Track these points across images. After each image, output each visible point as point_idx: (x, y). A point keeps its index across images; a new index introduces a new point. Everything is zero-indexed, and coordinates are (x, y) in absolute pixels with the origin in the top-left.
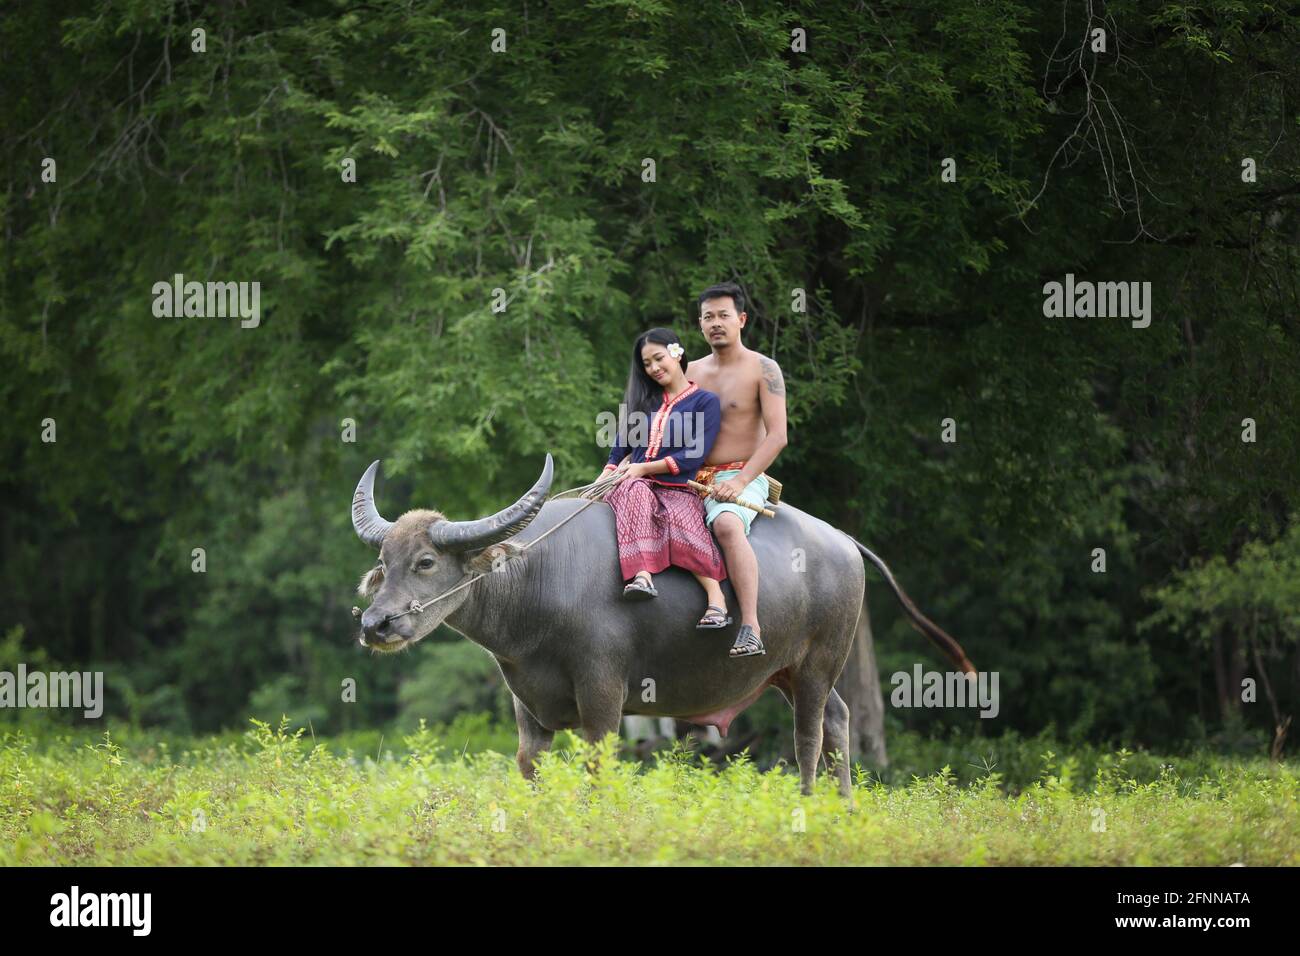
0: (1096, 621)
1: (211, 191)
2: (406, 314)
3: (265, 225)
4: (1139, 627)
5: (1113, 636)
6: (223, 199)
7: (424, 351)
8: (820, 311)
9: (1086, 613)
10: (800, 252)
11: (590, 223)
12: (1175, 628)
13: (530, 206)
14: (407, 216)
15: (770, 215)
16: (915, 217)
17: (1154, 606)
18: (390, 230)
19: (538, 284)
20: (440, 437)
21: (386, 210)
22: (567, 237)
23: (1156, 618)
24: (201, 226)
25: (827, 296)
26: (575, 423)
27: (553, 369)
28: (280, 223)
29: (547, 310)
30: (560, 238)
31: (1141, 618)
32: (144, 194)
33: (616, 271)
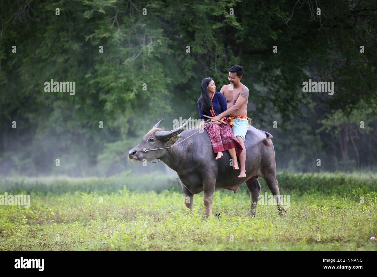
0: (304, 129)
1: (47, 24)
2: (108, 59)
3: (65, 33)
4: (317, 131)
5: (309, 134)
6: (51, 27)
7: (116, 70)
8: (229, 53)
9: (301, 127)
10: (221, 35)
11: (162, 30)
12: (327, 131)
13: (144, 26)
14: (109, 30)
15: (214, 27)
16: (255, 24)
17: (321, 125)
18: (104, 35)
19: (148, 48)
20: (122, 95)
21: (102, 29)
22: (156, 35)
23: (322, 129)
24: (45, 35)
25: (231, 48)
26: (159, 90)
27: (152, 74)
28: (70, 33)
29: (151, 56)
30: (153, 34)
31: (318, 129)
32: (28, 25)
33: (170, 44)
